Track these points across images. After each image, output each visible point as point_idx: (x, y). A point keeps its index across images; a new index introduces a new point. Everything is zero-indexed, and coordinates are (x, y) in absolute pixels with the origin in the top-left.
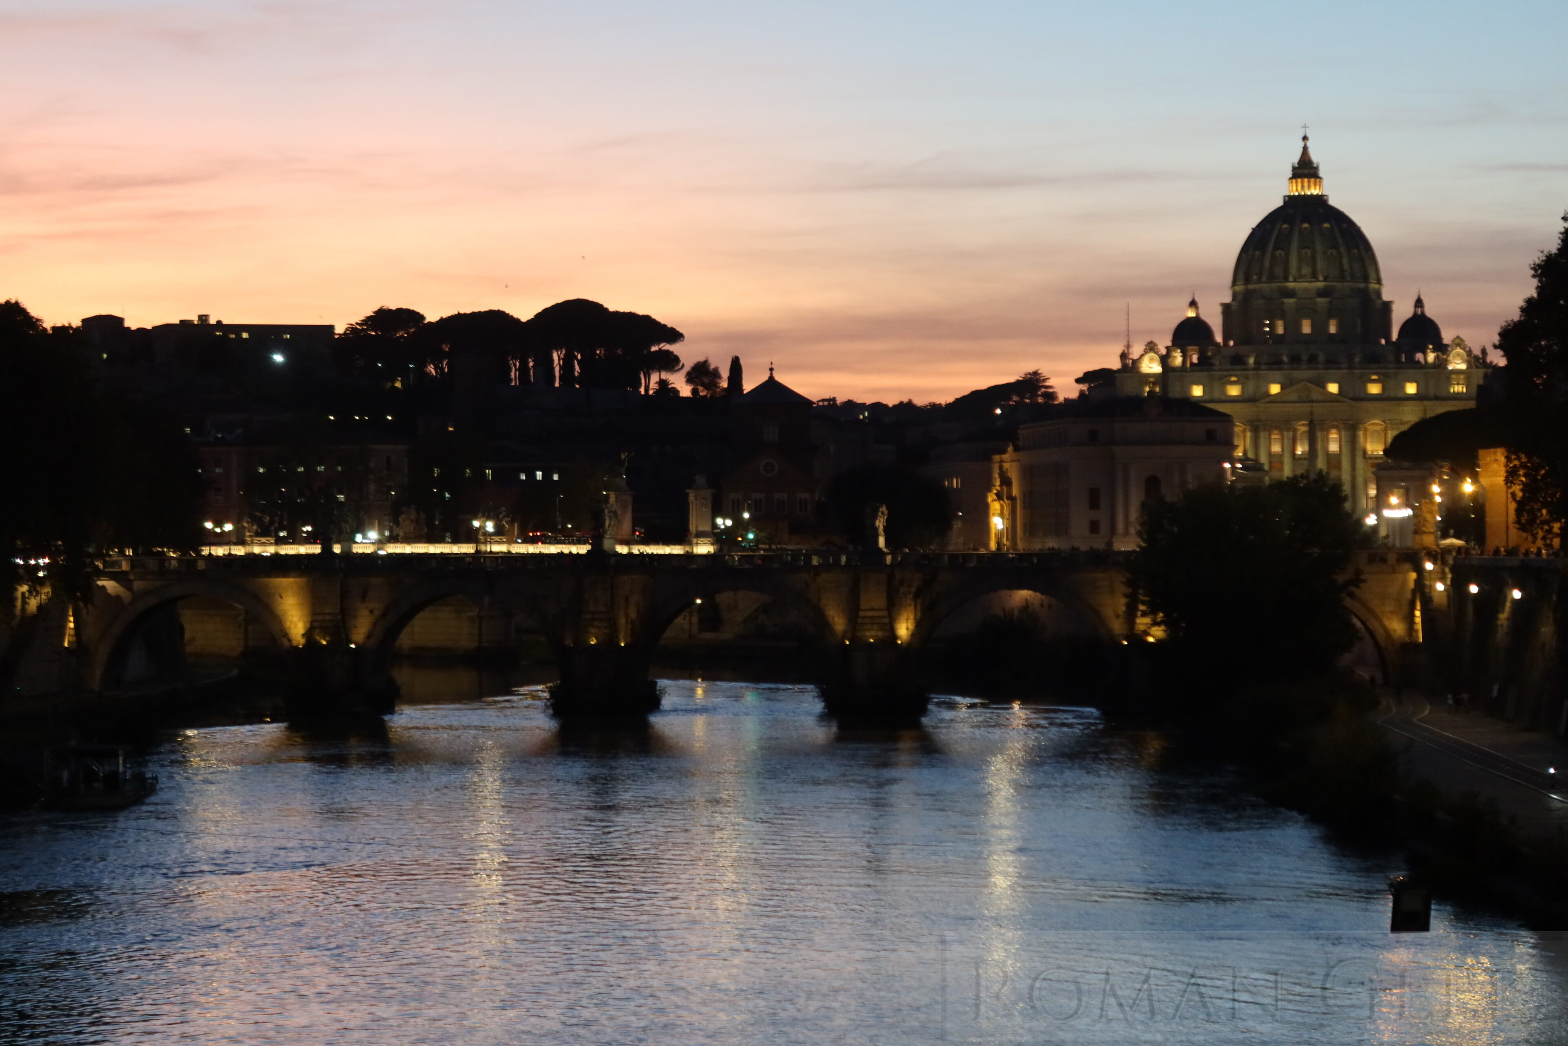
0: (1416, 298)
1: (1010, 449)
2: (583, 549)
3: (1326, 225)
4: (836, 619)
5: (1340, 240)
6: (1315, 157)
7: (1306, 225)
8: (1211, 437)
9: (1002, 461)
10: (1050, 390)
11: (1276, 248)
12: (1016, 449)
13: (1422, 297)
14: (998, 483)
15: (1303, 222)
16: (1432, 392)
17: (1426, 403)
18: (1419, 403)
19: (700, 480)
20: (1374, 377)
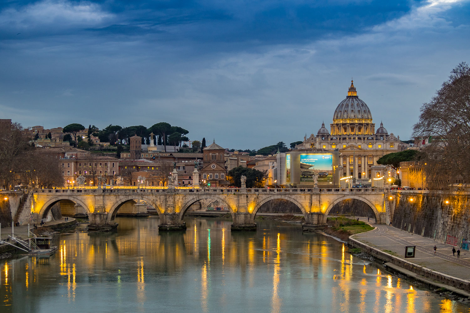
4: (233, 206)
5: (361, 108)
11: (344, 110)
15: (352, 103)
16: (385, 147)
17: (384, 150)
18: (382, 150)
20: (370, 143)
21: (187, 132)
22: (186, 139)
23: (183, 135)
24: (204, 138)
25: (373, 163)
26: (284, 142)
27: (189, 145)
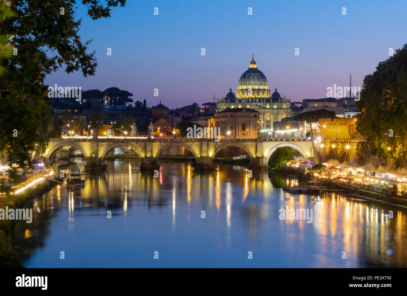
0: (275, 89)
1: (212, 118)
2: (146, 138)
3: (257, 74)
4: (197, 152)
5: (260, 77)
6: (255, 60)
7: (253, 74)
8: (255, 116)
9: (210, 121)
10: (199, 107)
11: (247, 78)
12: (214, 118)
13: (277, 89)
14: (210, 125)
15: (253, 73)
16: (279, 107)
17: (278, 110)
18: (277, 110)
19: (151, 124)
20: (268, 104)
21: (131, 95)
22: (131, 100)
23: (130, 97)
24: (145, 100)
25: (270, 119)
26: (197, 103)
27: (134, 105)
